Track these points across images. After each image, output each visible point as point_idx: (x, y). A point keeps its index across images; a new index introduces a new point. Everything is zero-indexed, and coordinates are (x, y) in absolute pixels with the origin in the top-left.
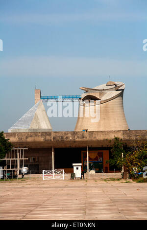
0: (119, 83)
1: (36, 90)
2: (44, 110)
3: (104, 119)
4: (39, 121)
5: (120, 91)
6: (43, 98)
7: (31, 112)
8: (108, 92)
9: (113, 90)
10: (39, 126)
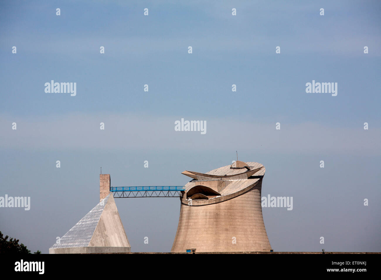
0: (254, 165)
1: (102, 175)
2: (115, 213)
3: (227, 230)
4: (105, 232)
5: (256, 180)
6: (114, 189)
7: (92, 216)
8: (234, 181)
9: (243, 178)
10: (106, 241)
